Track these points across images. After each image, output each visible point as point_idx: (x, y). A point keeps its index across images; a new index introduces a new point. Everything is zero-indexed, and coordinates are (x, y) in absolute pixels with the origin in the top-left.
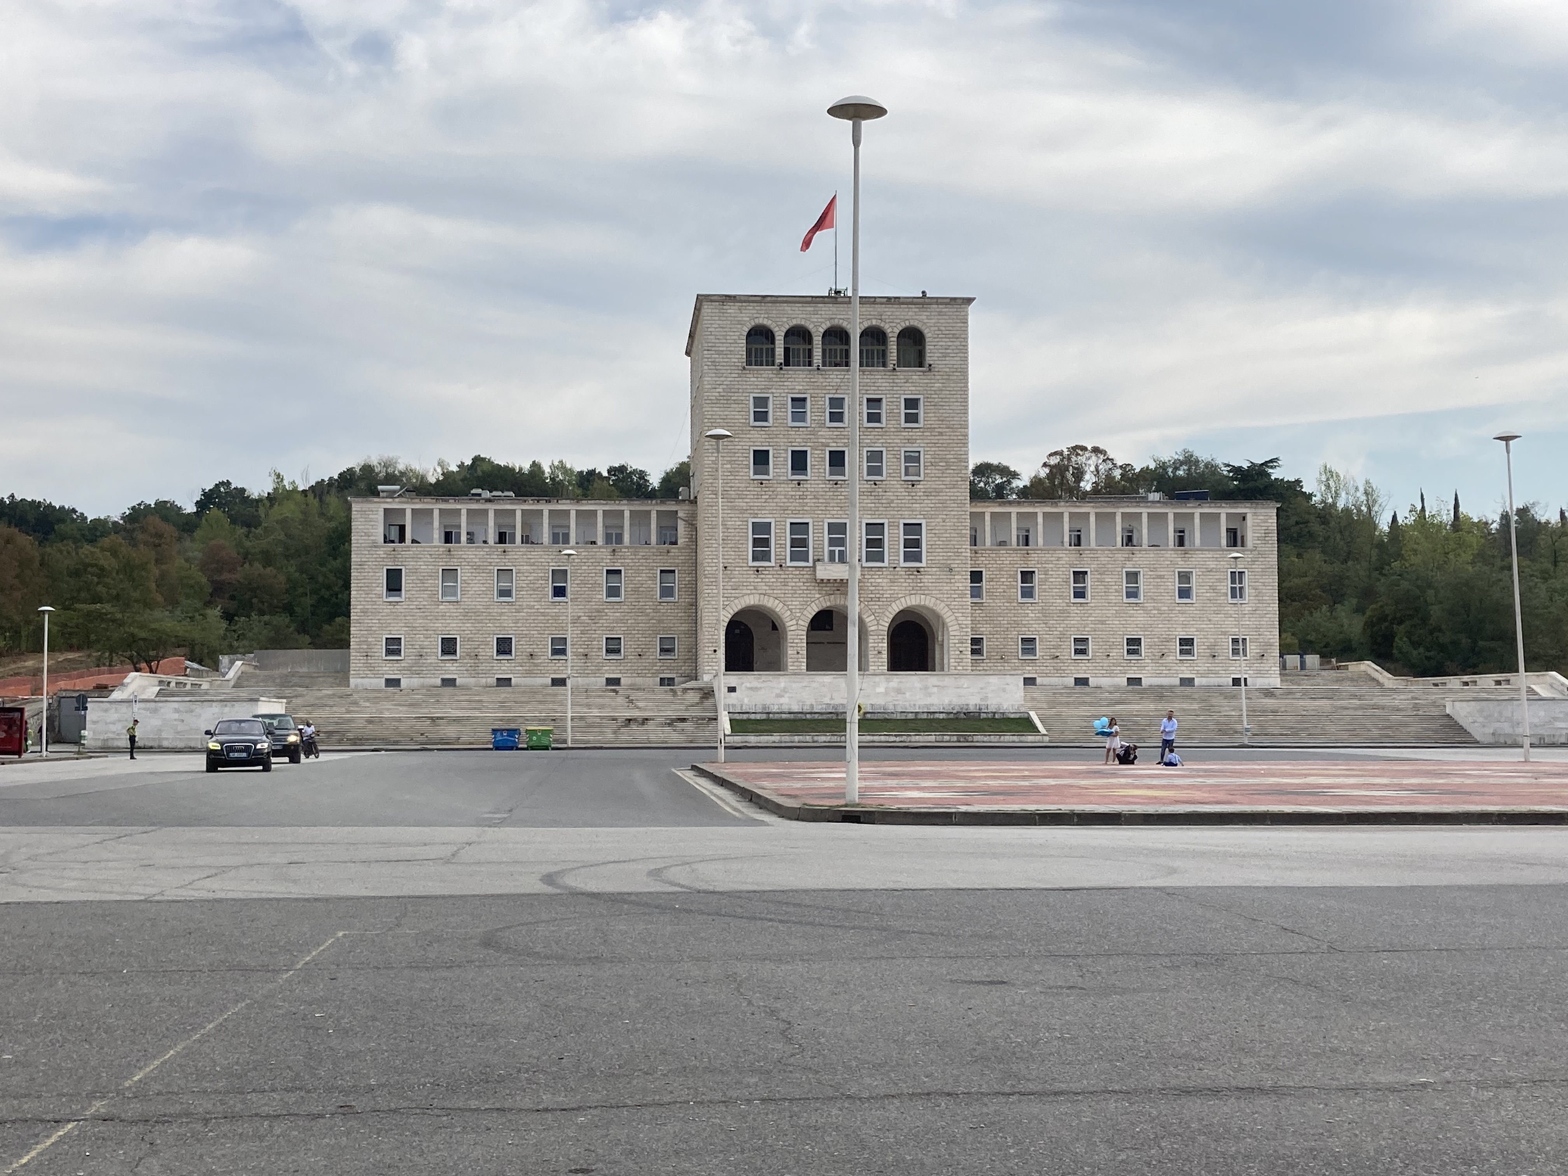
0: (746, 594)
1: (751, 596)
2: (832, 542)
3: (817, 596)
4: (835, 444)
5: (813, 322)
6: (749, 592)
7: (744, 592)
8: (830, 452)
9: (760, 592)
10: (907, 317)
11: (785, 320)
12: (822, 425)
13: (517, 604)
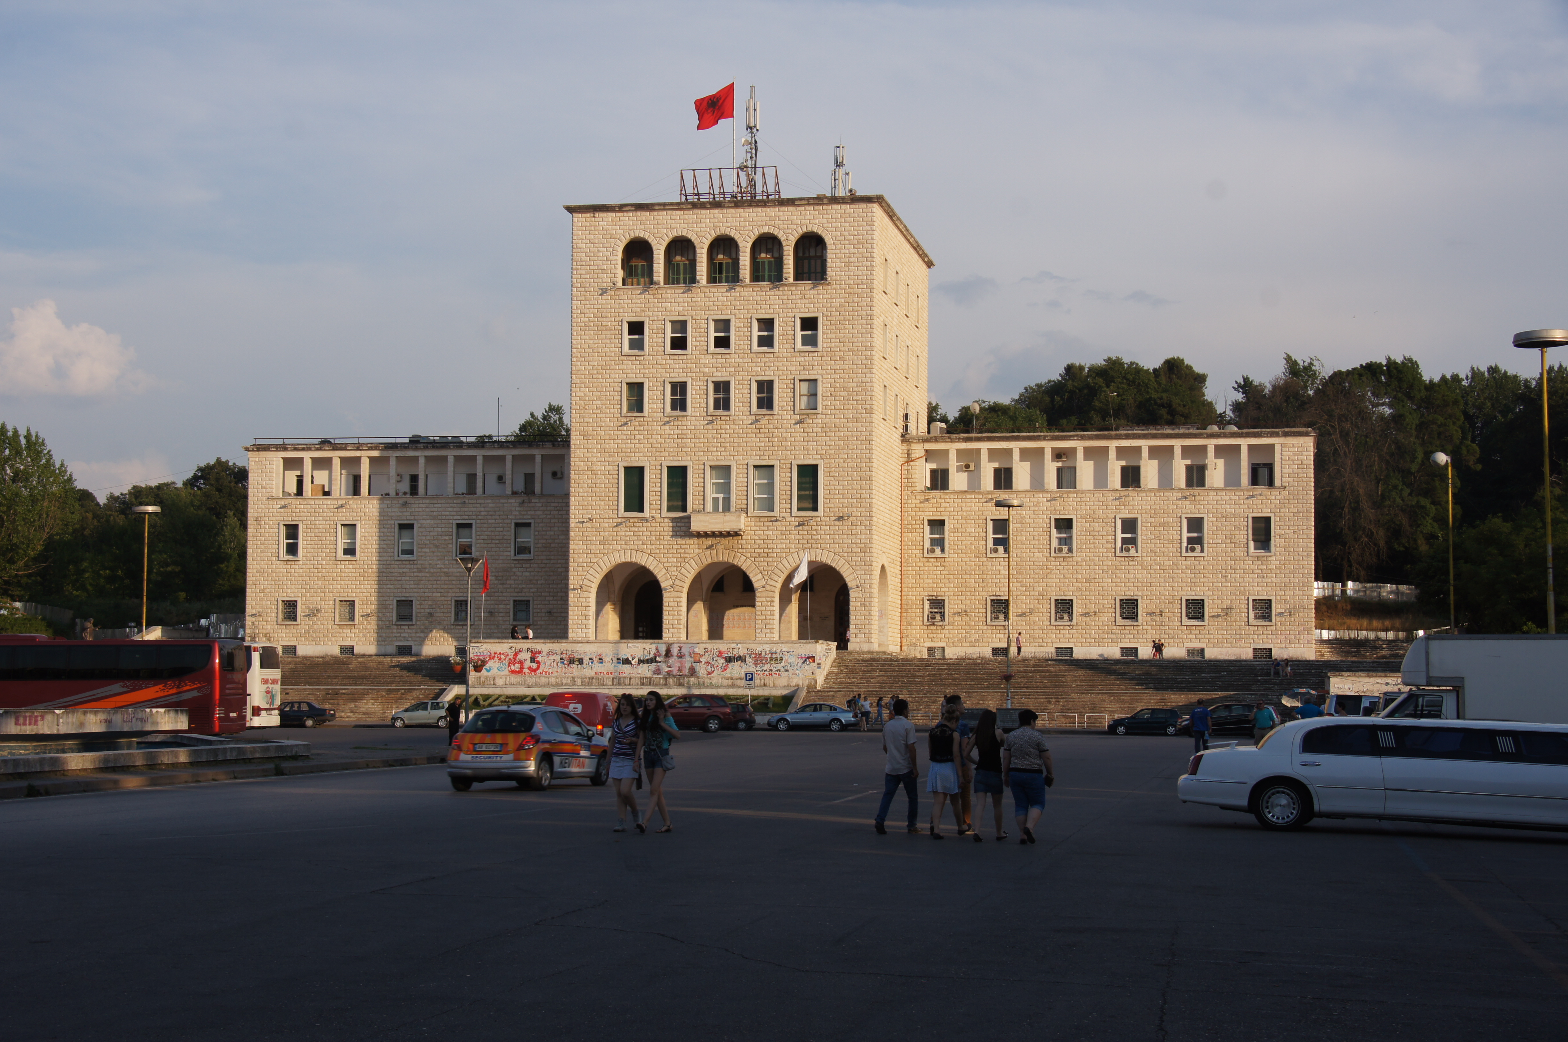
0: (617, 550)
1: (622, 552)
2: (715, 488)
3: (697, 551)
4: (720, 374)
5: (696, 232)
6: (620, 547)
7: (614, 547)
8: (714, 383)
9: (631, 547)
10: (805, 221)
11: (665, 231)
12: (706, 351)
13: (419, 562)
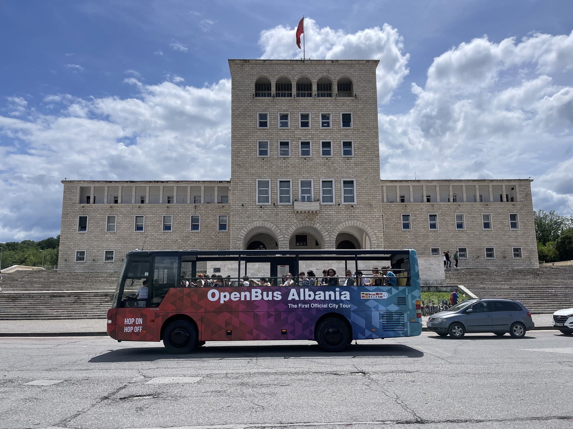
0: (255, 221)
1: (258, 222)
2: (303, 192)
3: (295, 221)
4: (304, 138)
5: (292, 75)
6: (256, 219)
7: (254, 219)
8: (302, 143)
9: (262, 219)
10: (342, 72)
11: (276, 73)
12: (297, 128)
13: (145, 234)
